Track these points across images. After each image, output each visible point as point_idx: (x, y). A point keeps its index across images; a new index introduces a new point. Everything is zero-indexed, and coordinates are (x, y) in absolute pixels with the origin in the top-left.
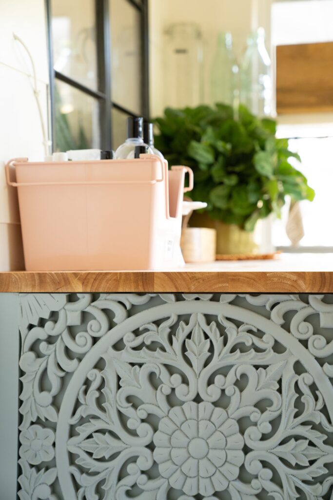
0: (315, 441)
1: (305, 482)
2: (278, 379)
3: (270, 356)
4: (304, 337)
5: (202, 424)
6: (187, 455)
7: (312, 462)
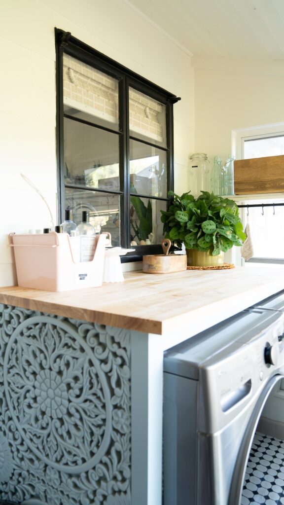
0: (97, 405)
1: (93, 425)
2: (82, 366)
3: (78, 354)
4: (93, 346)
5: (53, 382)
6: (46, 396)
7: (96, 416)
